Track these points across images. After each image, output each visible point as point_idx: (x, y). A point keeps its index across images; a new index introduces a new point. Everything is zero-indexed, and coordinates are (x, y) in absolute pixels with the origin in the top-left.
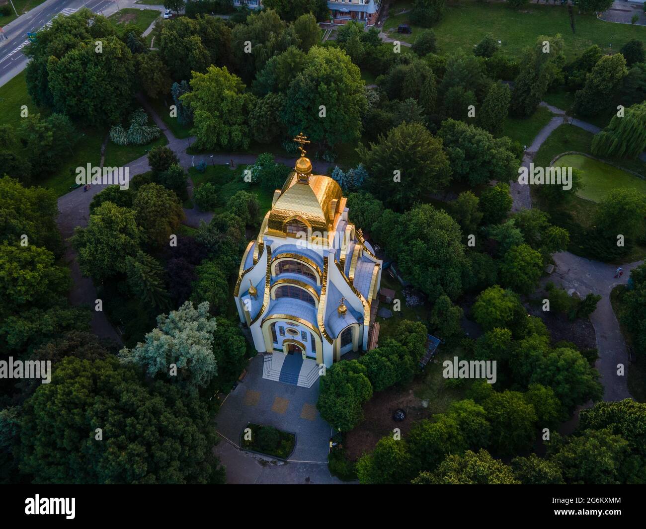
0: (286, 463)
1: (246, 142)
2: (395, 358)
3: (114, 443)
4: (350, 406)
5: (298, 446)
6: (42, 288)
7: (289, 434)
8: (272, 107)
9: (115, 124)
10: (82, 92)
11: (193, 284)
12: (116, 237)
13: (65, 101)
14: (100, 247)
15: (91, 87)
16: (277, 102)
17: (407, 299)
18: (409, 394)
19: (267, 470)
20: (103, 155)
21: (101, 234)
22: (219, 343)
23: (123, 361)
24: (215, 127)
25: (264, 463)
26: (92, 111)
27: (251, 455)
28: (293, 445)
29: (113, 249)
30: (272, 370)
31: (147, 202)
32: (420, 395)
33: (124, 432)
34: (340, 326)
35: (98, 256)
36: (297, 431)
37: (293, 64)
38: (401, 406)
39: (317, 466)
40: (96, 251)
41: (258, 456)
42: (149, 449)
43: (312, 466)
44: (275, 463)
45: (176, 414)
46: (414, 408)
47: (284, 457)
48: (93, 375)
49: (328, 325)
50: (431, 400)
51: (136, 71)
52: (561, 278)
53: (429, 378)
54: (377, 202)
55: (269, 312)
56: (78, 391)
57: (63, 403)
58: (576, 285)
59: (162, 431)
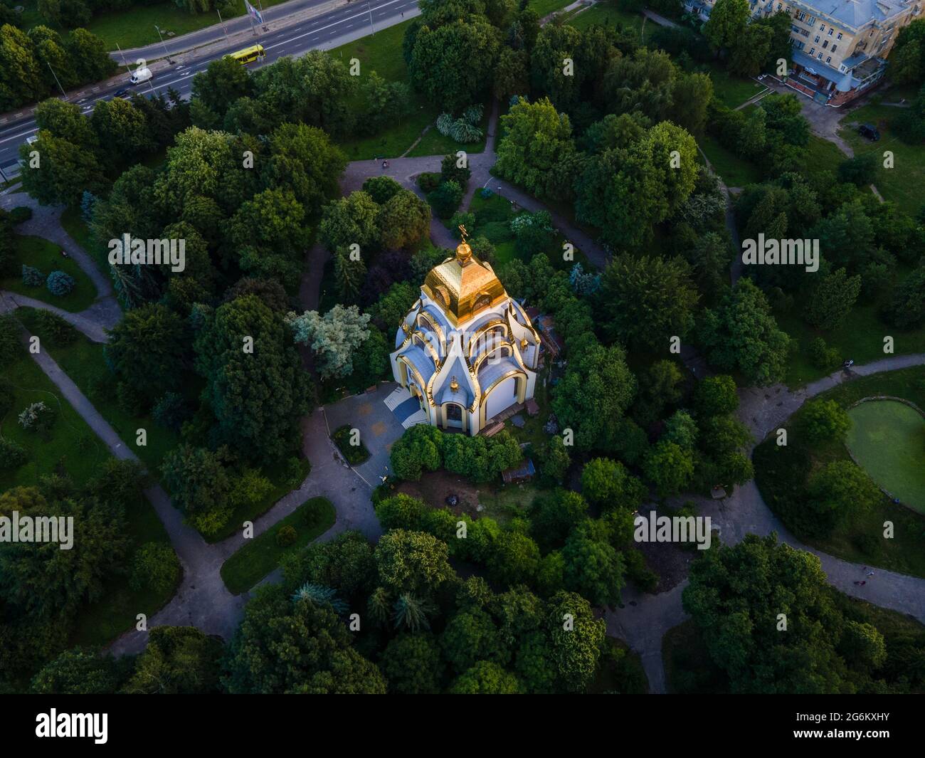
0: (350, 468)
1: (538, 190)
2: (469, 451)
3: (233, 363)
4: (408, 459)
5: (366, 464)
6: (282, 236)
7: (368, 452)
8: (575, 168)
9: (447, 111)
10: (432, 70)
11: (381, 295)
12: (350, 224)
13: (415, 73)
14: (336, 226)
15: (441, 70)
16: (581, 166)
17: (549, 424)
18: (474, 493)
19: (335, 463)
20: (422, 136)
21: (342, 217)
22: (361, 352)
23: (287, 320)
24: (513, 162)
25: (336, 457)
26: (433, 90)
27: (333, 445)
28: (364, 461)
29: (344, 232)
30: (394, 401)
31: (394, 208)
32: (481, 499)
33: (242, 362)
34: (449, 398)
35: (331, 232)
36: (374, 454)
37: (617, 135)
38: (460, 496)
39: (367, 486)
40: (332, 227)
41: (337, 451)
42: (248, 382)
43: (364, 483)
44: (343, 463)
45: (283, 375)
46: (468, 504)
47: (352, 464)
48: (258, 316)
49: (441, 392)
50: (487, 510)
51: (491, 67)
52: (720, 510)
53: (504, 494)
54: (587, 319)
55: (405, 352)
56: (241, 320)
57: (229, 321)
58: (728, 525)
59: (264, 378)
